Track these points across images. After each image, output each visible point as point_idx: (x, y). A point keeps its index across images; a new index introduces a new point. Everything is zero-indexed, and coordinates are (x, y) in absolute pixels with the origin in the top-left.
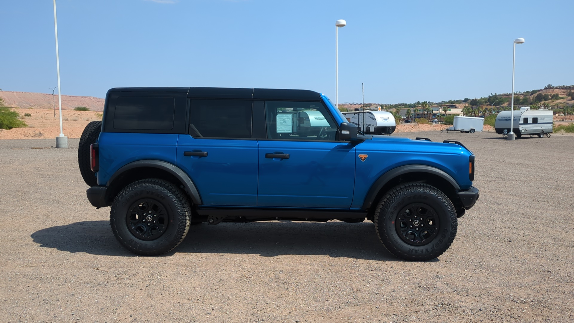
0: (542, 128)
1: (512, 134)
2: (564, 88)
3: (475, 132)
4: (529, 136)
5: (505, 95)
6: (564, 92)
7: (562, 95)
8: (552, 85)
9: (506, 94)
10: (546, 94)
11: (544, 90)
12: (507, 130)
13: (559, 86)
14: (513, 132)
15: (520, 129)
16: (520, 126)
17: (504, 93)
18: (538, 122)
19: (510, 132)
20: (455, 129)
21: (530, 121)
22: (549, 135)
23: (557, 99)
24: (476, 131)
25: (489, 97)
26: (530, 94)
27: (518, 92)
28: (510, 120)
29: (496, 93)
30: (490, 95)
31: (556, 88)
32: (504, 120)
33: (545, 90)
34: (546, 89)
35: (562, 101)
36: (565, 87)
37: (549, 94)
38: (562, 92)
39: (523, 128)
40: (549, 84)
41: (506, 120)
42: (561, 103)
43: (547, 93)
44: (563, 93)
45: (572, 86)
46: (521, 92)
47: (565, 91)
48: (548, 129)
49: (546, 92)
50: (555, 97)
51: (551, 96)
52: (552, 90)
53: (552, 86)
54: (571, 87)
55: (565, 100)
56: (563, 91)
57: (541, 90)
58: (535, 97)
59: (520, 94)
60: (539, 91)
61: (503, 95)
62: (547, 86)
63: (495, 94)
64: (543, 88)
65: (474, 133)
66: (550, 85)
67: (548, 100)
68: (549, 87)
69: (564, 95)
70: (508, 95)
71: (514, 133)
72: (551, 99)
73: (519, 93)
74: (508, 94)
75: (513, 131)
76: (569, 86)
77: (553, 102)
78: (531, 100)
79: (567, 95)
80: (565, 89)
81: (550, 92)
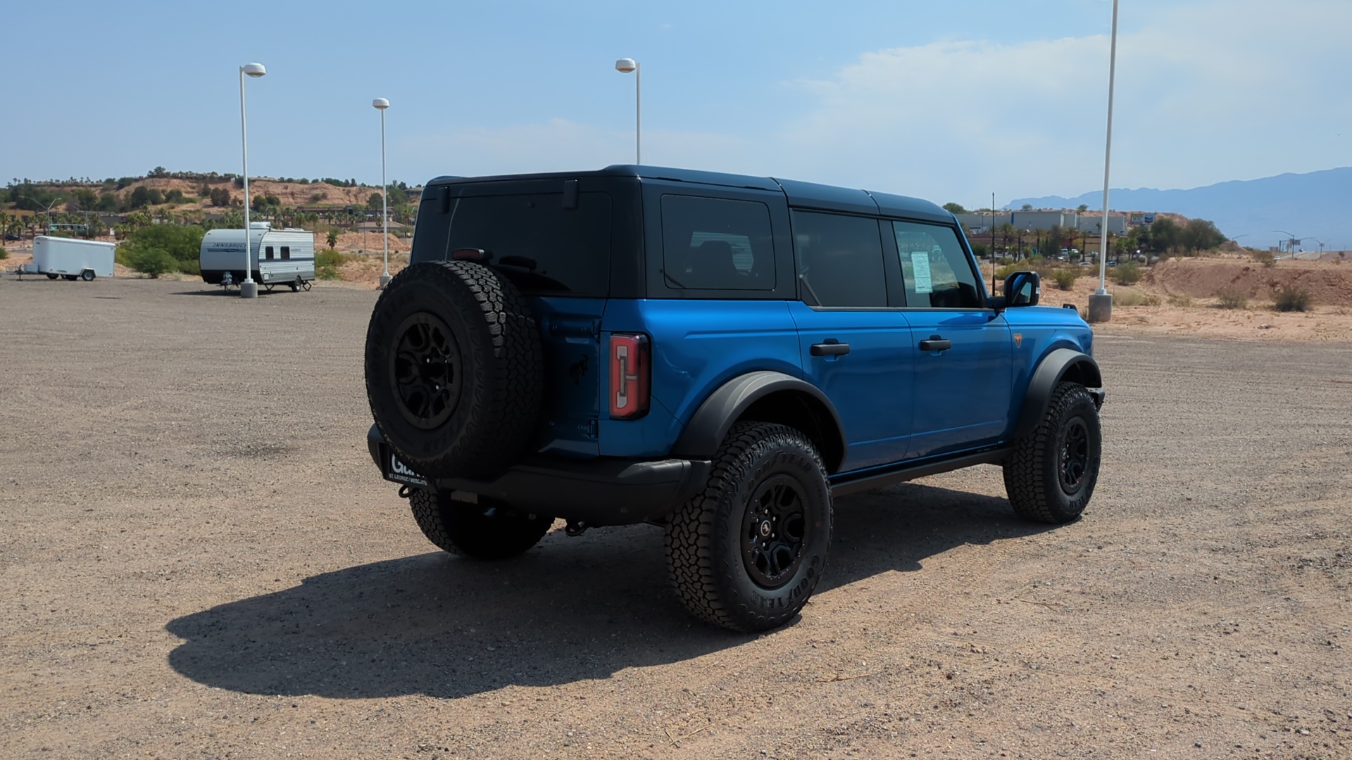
0: (297, 269)
1: (251, 284)
2: (192, 178)
3: (95, 279)
4: (276, 288)
5: (52, 184)
6: (193, 188)
7: (188, 193)
8: (164, 169)
9: (54, 181)
10: (153, 190)
11: (146, 178)
12: (231, 274)
13: (181, 172)
14: (252, 280)
15: (262, 273)
16: (260, 264)
17: (49, 180)
18: (291, 257)
19: (246, 280)
20: (42, 270)
21: (277, 255)
22: (307, 286)
23: (180, 203)
24: (97, 274)
25: (9, 186)
26: (115, 186)
27: (84, 181)
28: (245, 251)
29: (28, 179)
30: (13, 183)
31: (175, 176)
32: (221, 250)
33: (151, 179)
34: (151, 176)
35: (193, 206)
36: (195, 175)
37: (161, 188)
38: (188, 186)
39: (266, 270)
40: (158, 166)
41: (227, 250)
42: (190, 212)
43: (155, 188)
44: (190, 190)
45: (209, 176)
46: (92, 180)
47: (195, 185)
48: (307, 272)
49: (152, 184)
50: (175, 197)
51: (166, 193)
52: (166, 179)
53: (165, 172)
54: (206, 176)
55: (198, 206)
56: (190, 184)
57: (141, 179)
58: (131, 194)
59: (91, 186)
60: (136, 180)
61: (48, 185)
62: (153, 171)
63: (26, 180)
64: (145, 176)
65: (92, 280)
66: (159, 168)
67: (160, 203)
68: (159, 174)
69: (192, 193)
70: (58, 186)
71: (255, 281)
72: (166, 201)
73: (86, 182)
74: (60, 182)
75: (252, 277)
76: (202, 175)
77: (173, 208)
78: (121, 201)
79: (199, 195)
80: (193, 180)
81: (162, 184)
